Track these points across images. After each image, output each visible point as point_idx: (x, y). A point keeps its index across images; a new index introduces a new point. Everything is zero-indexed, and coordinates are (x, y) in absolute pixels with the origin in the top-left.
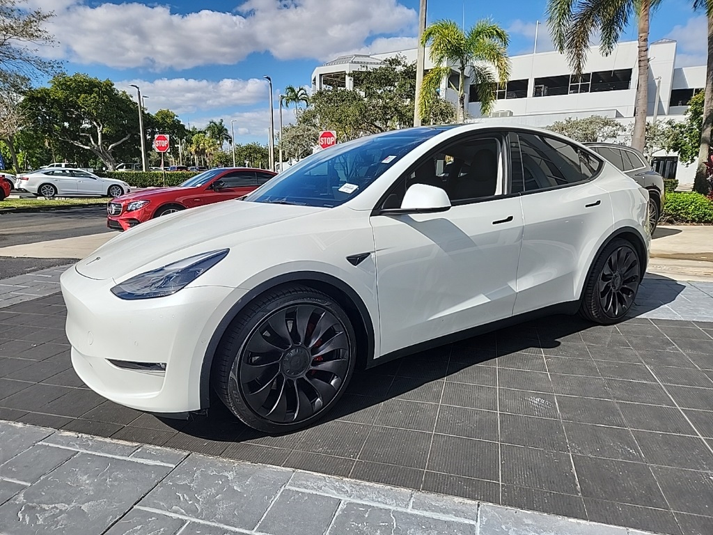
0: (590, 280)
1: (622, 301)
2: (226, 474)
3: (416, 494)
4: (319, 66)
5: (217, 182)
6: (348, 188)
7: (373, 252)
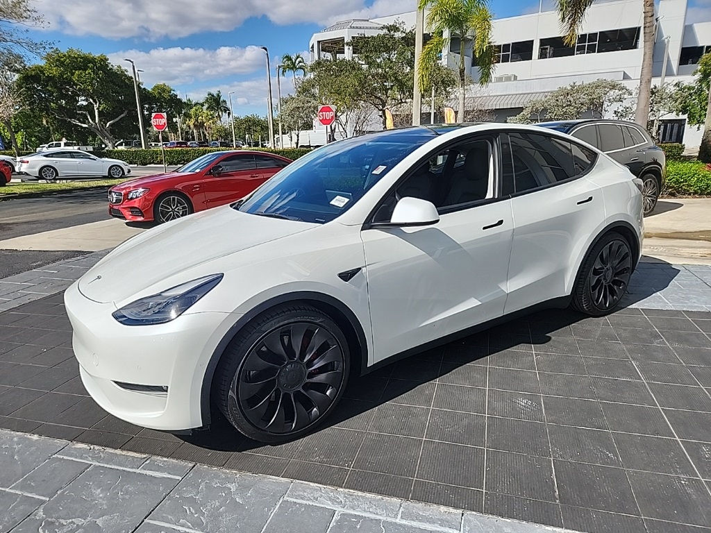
0: (581, 275)
1: (613, 293)
2: (229, 485)
3: (405, 504)
4: (317, 32)
5: (216, 167)
6: (339, 201)
7: (363, 267)
